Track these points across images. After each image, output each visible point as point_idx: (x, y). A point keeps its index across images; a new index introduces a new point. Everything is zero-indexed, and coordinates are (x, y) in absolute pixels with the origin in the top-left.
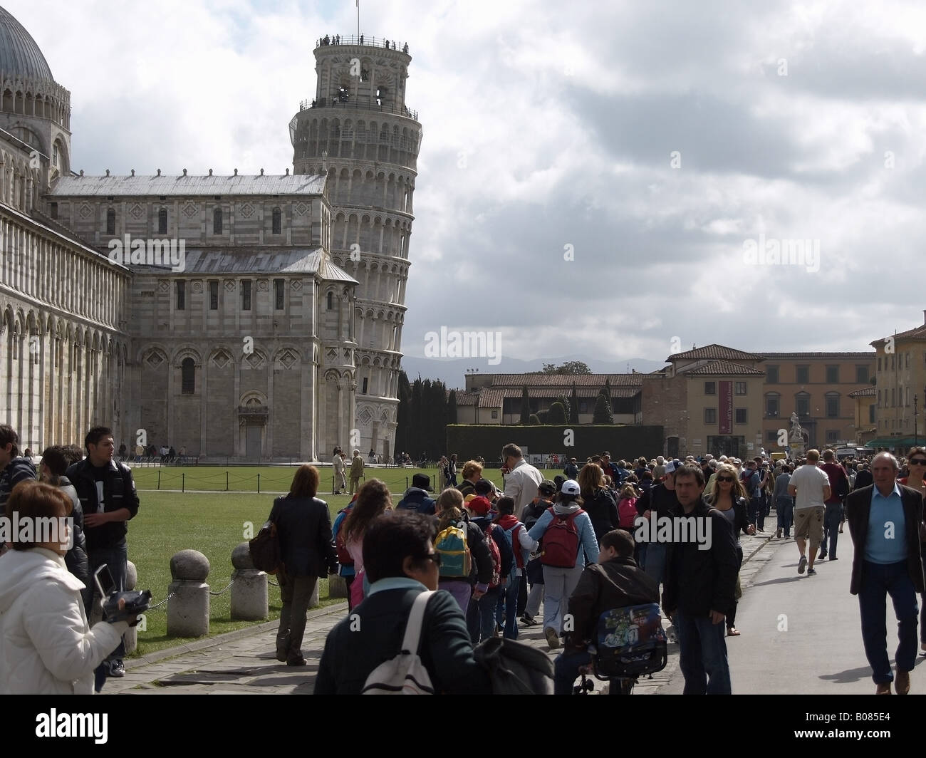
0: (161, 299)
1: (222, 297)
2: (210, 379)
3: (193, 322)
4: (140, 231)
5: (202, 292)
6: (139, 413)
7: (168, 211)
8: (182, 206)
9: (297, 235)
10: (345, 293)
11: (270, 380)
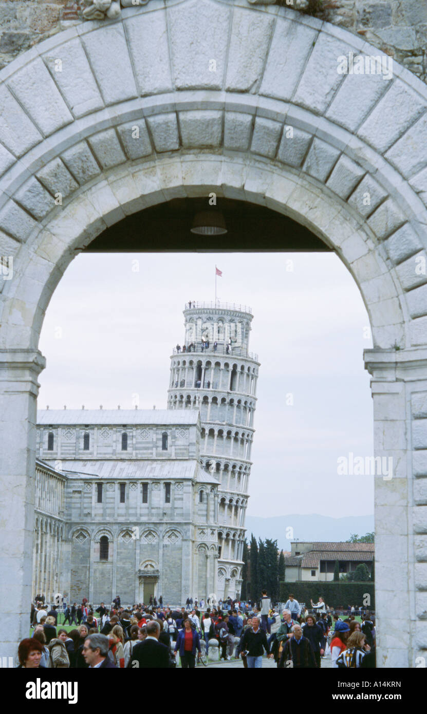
0: (86, 495)
1: (128, 494)
2: (119, 551)
3: (108, 511)
4: (71, 448)
5: (114, 491)
6: (69, 574)
7: (90, 435)
8: (100, 431)
9: (179, 451)
10: (211, 491)
11: (161, 552)
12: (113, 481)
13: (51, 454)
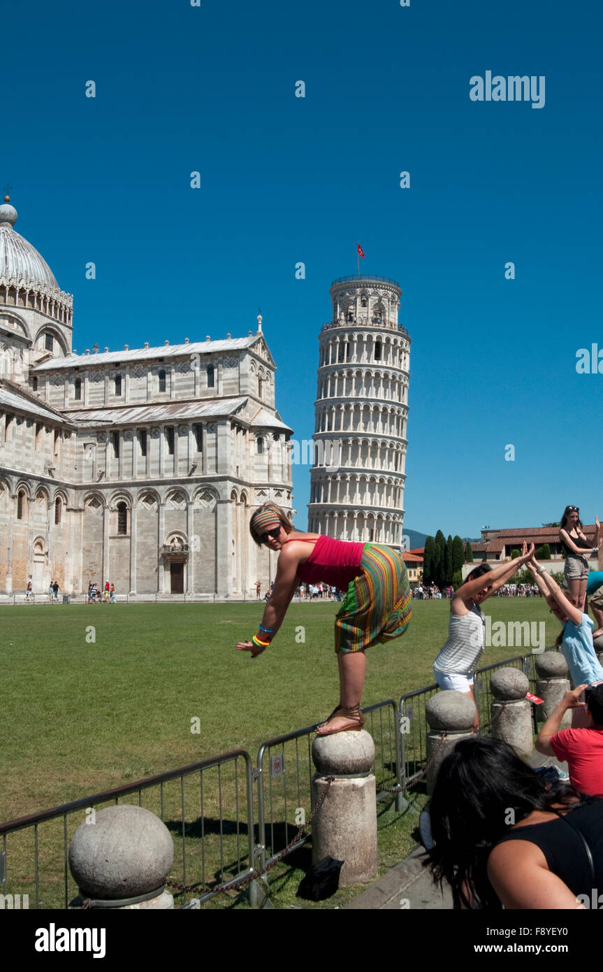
0: (99, 449)
1: (149, 443)
2: (140, 520)
3: (126, 468)
4: (99, 395)
5: (132, 441)
6: (82, 554)
7: (122, 376)
8: (133, 370)
9: (228, 386)
11: (191, 519)
12: (130, 427)
13: (78, 404)
